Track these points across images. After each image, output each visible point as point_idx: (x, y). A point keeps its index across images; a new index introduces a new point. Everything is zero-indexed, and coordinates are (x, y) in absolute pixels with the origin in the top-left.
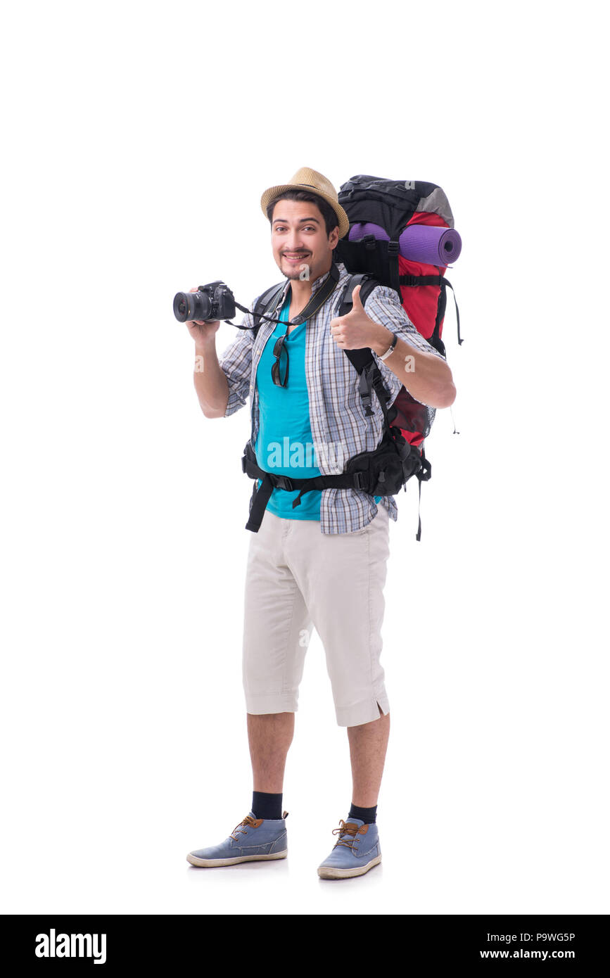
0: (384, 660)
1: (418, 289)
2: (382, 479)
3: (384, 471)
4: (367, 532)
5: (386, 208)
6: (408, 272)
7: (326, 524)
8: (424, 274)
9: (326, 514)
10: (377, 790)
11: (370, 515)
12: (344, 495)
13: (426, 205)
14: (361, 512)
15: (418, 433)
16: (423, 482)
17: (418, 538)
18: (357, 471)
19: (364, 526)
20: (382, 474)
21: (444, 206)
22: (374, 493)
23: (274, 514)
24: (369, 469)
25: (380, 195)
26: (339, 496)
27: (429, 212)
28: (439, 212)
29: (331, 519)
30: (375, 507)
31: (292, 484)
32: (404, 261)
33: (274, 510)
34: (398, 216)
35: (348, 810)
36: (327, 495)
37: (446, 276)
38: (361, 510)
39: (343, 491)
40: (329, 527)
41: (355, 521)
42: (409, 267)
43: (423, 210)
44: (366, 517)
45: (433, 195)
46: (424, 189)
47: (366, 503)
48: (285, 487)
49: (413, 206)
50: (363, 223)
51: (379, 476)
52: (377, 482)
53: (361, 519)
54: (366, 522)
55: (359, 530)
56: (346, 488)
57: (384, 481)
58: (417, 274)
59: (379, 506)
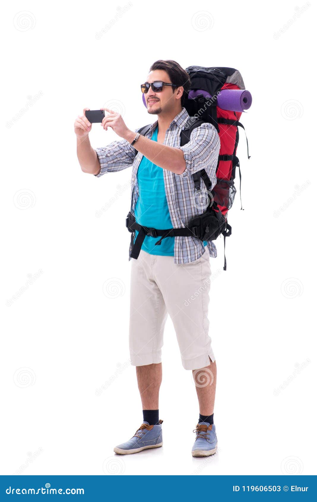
0: (211, 333)
1: (226, 126)
2: (207, 231)
3: (208, 226)
4: (200, 262)
5: (209, 81)
6: (221, 116)
7: (177, 258)
8: (230, 118)
9: (177, 252)
10: (213, 405)
11: (201, 253)
12: (187, 240)
13: (230, 79)
14: (196, 251)
15: (226, 207)
16: (227, 237)
17: (225, 268)
18: (194, 226)
19: (198, 258)
20: (207, 228)
21: (241, 81)
22: (203, 239)
23: (146, 252)
24: (200, 225)
25: (205, 74)
26: (184, 241)
27: (232, 83)
28: (238, 84)
29: (179, 256)
30: (203, 248)
31: (156, 233)
32: (219, 109)
33: (146, 250)
34: (216, 85)
35: (198, 417)
36: (178, 240)
37: (240, 121)
38: (196, 249)
39: (186, 238)
40: (179, 260)
41: (193, 256)
42: (222, 113)
43: (230, 82)
44: (199, 253)
45: (234, 75)
46: (229, 72)
47: (198, 245)
48: (152, 235)
49: (224, 80)
50: (195, 90)
51: (205, 229)
52: (205, 233)
53: (196, 255)
54: (199, 256)
55: (195, 261)
56: (188, 236)
57: (208, 232)
58: (226, 118)
59: (206, 248)
